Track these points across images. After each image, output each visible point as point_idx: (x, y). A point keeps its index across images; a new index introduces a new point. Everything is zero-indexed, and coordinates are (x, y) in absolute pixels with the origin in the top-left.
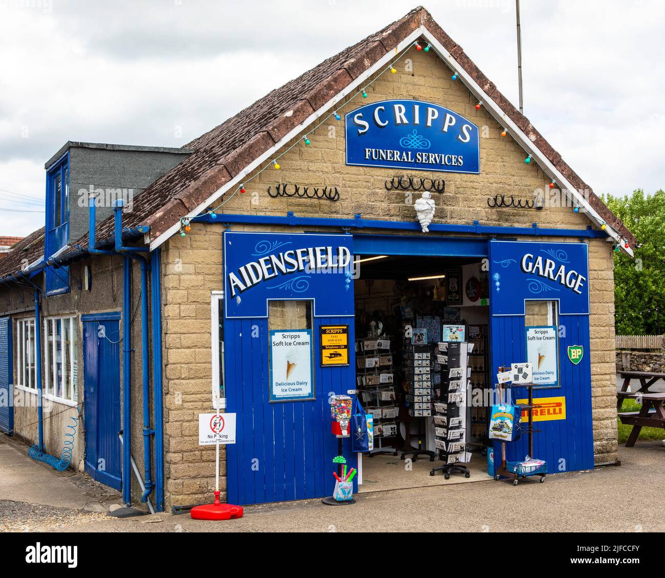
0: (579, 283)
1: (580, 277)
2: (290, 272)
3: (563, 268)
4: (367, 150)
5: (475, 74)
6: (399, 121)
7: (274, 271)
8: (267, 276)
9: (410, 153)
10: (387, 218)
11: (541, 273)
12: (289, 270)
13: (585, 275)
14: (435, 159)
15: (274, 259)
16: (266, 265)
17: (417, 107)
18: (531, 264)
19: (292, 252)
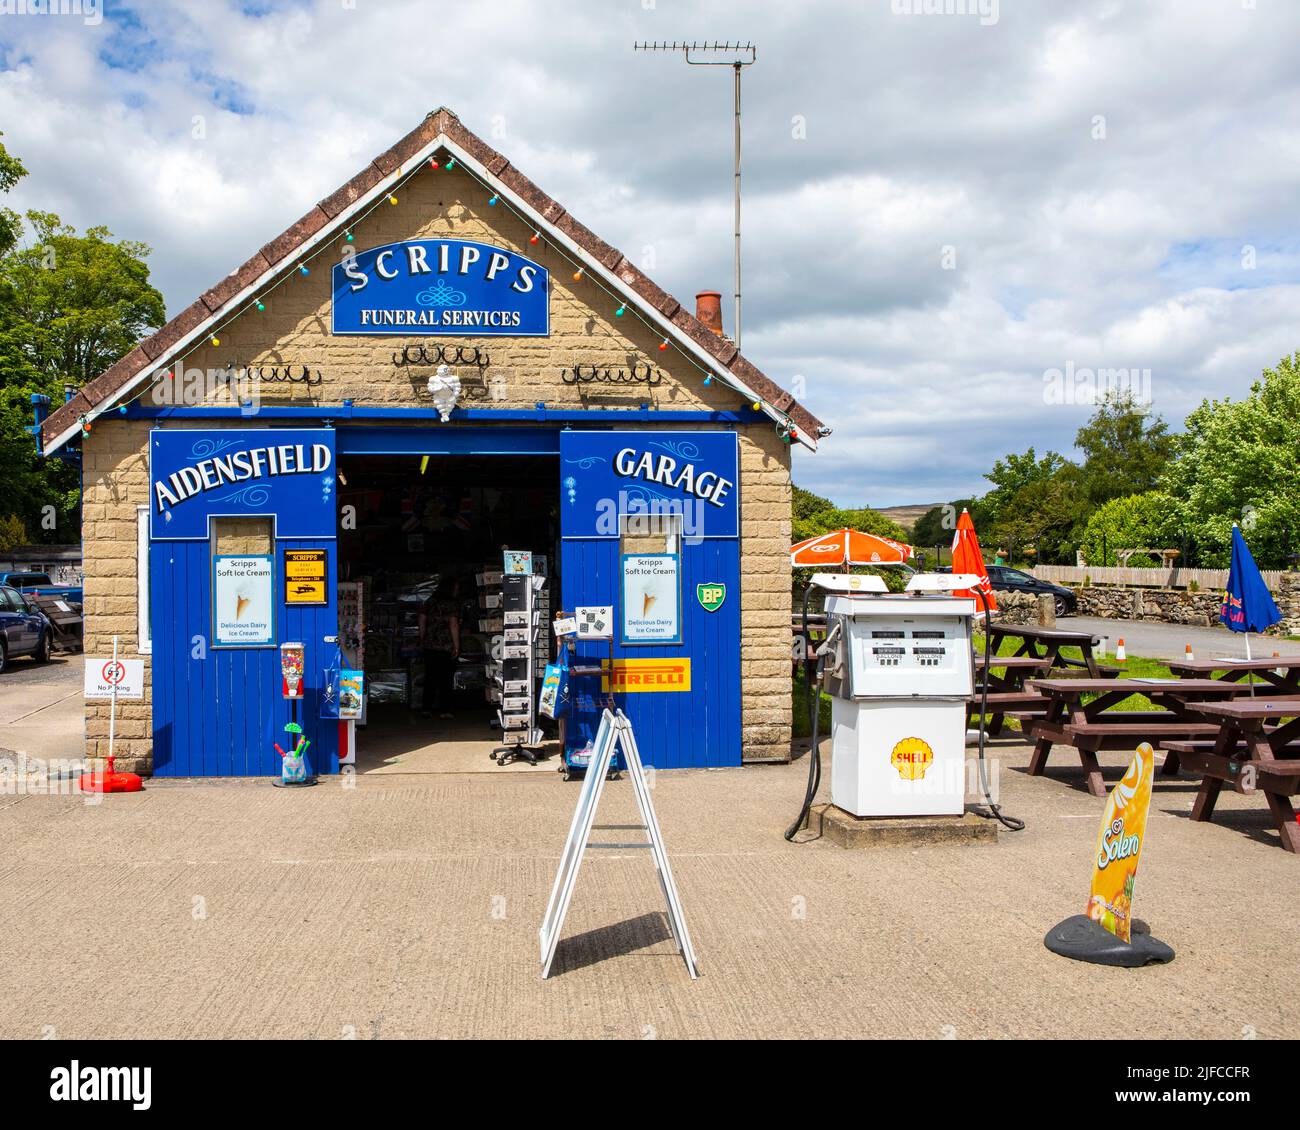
0: (719, 489)
1: (722, 482)
2: (241, 481)
3: (690, 468)
4: (364, 312)
5: (529, 194)
6: (415, 269)
7: (218, 479)
8: (208, 485)
9: (432, 312)
10: (395, 404)
11: (650, 476)
12: (239, 477)
13: (731, 477)
14: (473, 319)
15: (218, 462)
16: (207, 471)
17: (445, 249)
18: (631, 464)
19: (245, 453)
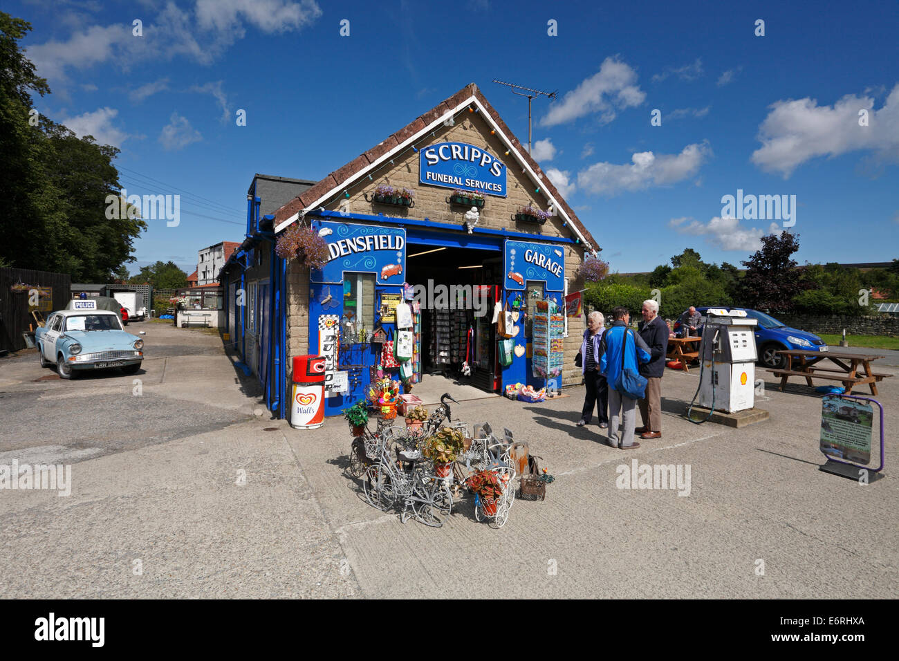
0: (558, 270)
1: (560, 267)
2: (360, 252)
3: (549, 260)
4: (428, 173)
6: (455, 157)
7: (348, 250)
8: (343, 254)
9: (460, 179)
10: (447, 222)
11: (537, 263)
12: (359, 250)
13: (563, 266)
14: (480, 185)
15: (348, 241)
16: (342, 246)
17: (467, 148)
18: (531, 257)
19: (363, 238)
